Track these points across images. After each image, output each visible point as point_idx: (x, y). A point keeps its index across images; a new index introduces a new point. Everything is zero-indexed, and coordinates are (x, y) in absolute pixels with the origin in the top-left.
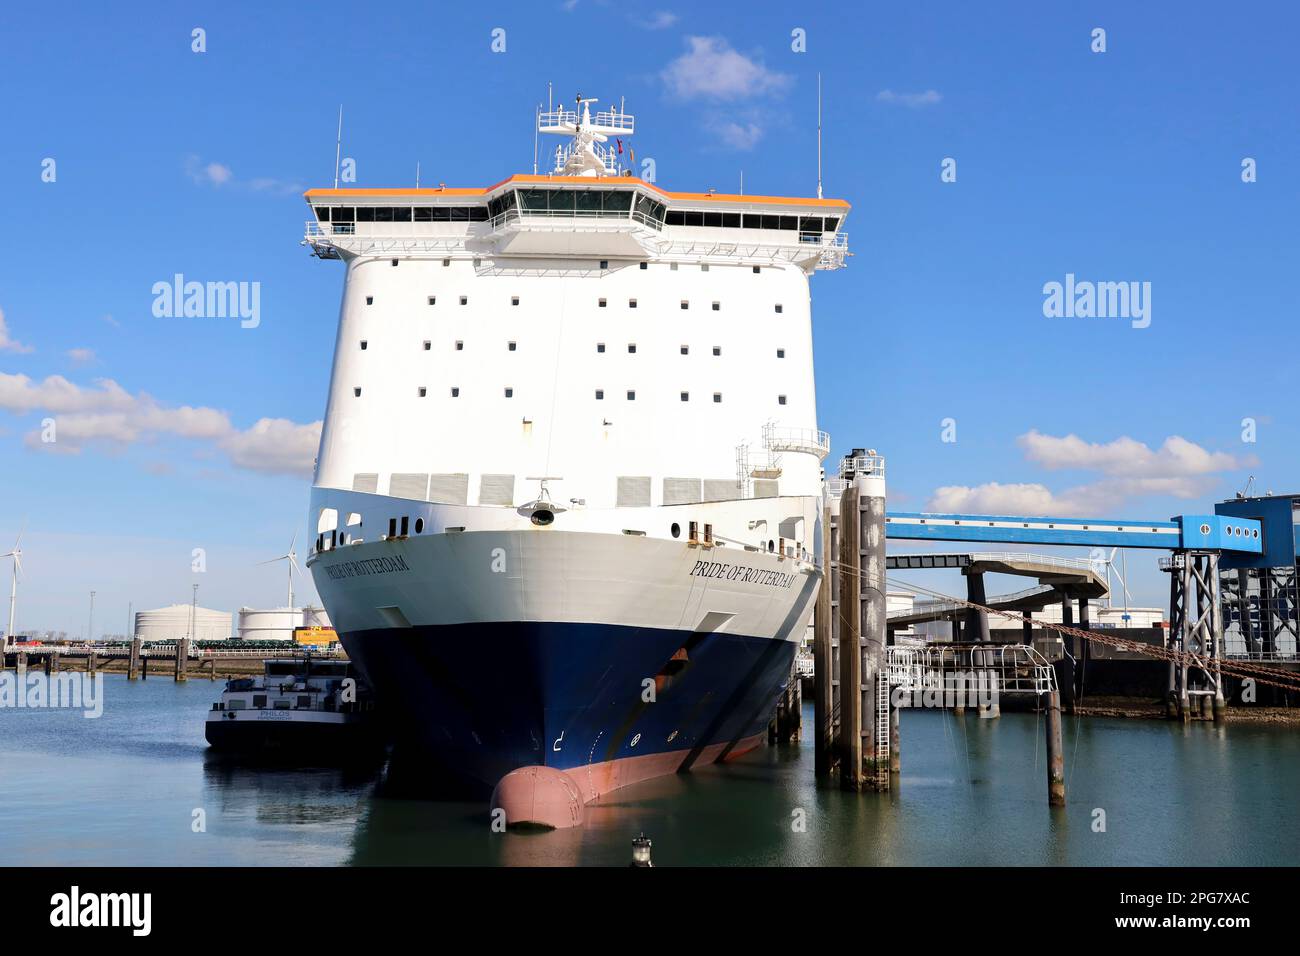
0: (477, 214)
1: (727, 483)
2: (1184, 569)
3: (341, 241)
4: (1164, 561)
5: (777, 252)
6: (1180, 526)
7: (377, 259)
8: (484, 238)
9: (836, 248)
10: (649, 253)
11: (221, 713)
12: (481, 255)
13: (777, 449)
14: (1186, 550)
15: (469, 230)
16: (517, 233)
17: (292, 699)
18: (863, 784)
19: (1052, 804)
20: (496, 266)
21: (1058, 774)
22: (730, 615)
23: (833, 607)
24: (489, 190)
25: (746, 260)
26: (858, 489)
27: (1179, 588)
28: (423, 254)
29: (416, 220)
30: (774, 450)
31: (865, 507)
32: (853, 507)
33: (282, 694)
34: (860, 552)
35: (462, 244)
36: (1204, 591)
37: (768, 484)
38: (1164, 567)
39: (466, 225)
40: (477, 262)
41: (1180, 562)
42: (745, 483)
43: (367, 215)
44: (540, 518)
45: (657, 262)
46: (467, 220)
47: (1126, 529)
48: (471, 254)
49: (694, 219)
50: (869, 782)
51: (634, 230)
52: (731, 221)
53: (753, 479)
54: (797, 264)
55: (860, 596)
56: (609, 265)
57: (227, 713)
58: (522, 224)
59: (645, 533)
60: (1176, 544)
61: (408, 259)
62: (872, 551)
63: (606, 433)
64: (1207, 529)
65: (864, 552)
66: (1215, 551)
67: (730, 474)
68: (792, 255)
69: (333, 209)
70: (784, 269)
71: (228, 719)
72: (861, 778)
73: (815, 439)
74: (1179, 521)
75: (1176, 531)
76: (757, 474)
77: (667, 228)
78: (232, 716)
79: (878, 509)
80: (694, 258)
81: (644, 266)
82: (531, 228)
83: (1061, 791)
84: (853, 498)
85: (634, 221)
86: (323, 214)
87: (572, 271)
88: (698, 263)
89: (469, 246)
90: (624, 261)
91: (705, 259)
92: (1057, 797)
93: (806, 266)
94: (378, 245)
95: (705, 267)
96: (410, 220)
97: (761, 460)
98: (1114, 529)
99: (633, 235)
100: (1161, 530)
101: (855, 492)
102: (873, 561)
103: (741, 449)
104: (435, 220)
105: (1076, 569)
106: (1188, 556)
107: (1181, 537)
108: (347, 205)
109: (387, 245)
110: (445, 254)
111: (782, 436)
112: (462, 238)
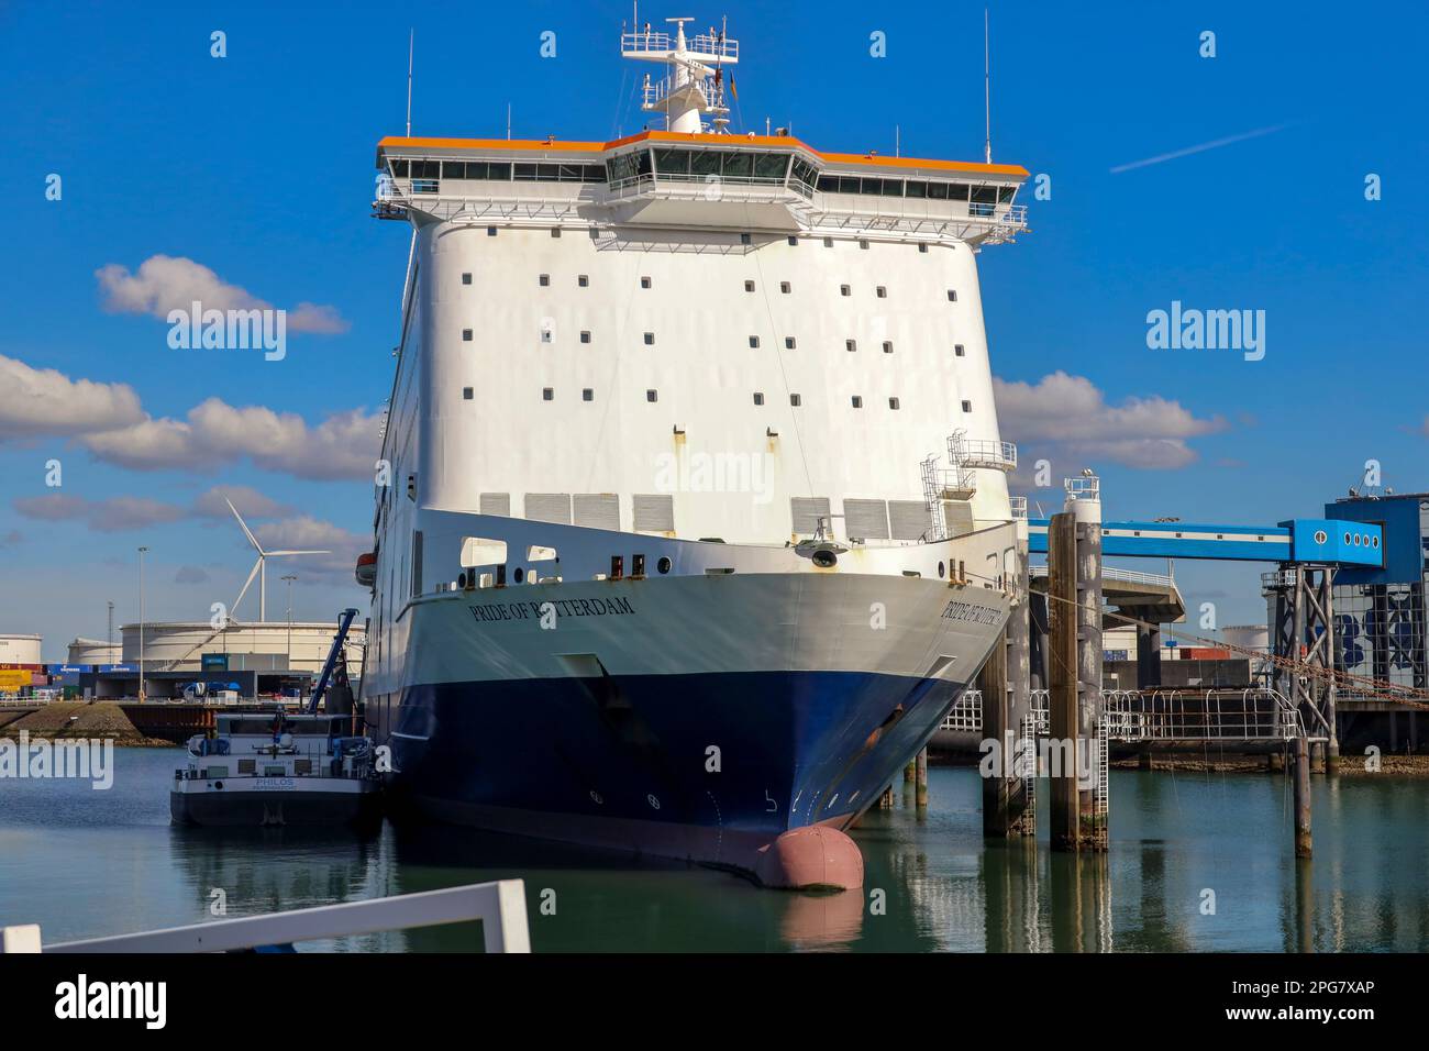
0: (594, 174)
1: (914, 505)
2: (1295, 587)
3: (423, 202)
4: (1269, 576)
5: (944, 227)
6: (1292, 534)
7: (469, 226)
8: (605, 204)
9: (1012, 223)
10: (801, 226)
11: (204, 782)
12: (600, 225)
13: (965, 465)
14: (1298, 564)
15: (582, 193)
16: (651, 201)
17: (288, 763)
18: (1080, 844)
19: (1298, 857)
20: (619, 238)
21: (1306, 825)
22: (949, 660)
23: (1008, 646)
24: (609, 146)
25: (912, 236)
26: (1074, 515)
27: (1286, 610)
28: (526, 220)
29: (516, 179)
30: (963, 467)
31: (1082, 535)
32: (1070, 535)
33: (275, 758)
34: (1078, 585)
35: (574, 210)
36: (1316, 611)
37: (959, 506)
38: (1270, 583)
39: (578, 187)
40: (594, 233)
41: (1291, 577)
42: (934, 506)
43: (456, 171)
44: (821, 559)
45: (808, 237)
46: (580, 180)
47: (1227, 537)
48: (584, 223)
49: (850, 186)
50: (1088, 842)
51: (791, 201)
52: (892, 188)
53: (943, 501)
54: (967, 241)
55: (1078, 636)
56: (752, 238)
57: (213, 782)
58: (657, 191)
59: (919, 574)
60: (1286, 557)
61: (508, 227)
62: (1089, 584)
63: (772, 445)
64: (1323, 537)
65: (1080, 586)
66: (1330, 564)
67: (917, 494)
68: (961, 230)
69: (413, 162)
70: (953, 247)
71: (214, 789)
72: (1080, 837)
73: (998, 451)
74: (1289, 527)
75: (1286, 539)
76: (947, 494)
77: (819, 196)
78: (219, 785)
79: (1095, 538)
80: (850, 232)
81: (793, 241)
82: (670, 194)
83: (1309, 843)
84: (1070, 524)
85: (788, 190)
86: (400, 169)
87: (709, 246)
88: (855, 239)
89: (584, 212)
90: (770, 235)
91: (865, 233)
92: (1306, 850)
93: (974, 243)
94: (468, 208)
95: (864, 244)
96: (508, 178)
97: (949, 478)
98: (1213, 537)
99: (788, 206)
100: (1268, 539)
101: (1071, 517)
102: (1091, 596)
103: (928, 464)
104: (539, 179)
105: (1156, 586)
106: (1300, 570)
107: (1292, 545)
108: (431, 158)
109: (480, 208)
110: (555, 222)
111: (971, 450)
112: (574, 204)
